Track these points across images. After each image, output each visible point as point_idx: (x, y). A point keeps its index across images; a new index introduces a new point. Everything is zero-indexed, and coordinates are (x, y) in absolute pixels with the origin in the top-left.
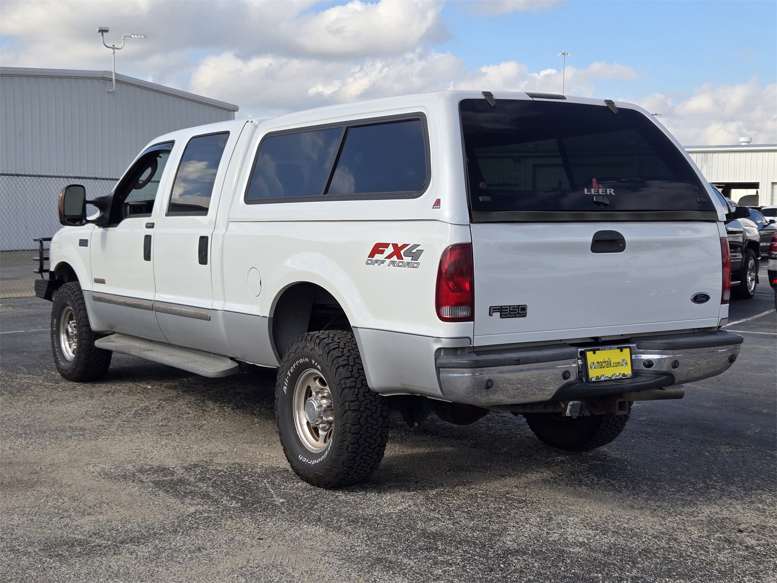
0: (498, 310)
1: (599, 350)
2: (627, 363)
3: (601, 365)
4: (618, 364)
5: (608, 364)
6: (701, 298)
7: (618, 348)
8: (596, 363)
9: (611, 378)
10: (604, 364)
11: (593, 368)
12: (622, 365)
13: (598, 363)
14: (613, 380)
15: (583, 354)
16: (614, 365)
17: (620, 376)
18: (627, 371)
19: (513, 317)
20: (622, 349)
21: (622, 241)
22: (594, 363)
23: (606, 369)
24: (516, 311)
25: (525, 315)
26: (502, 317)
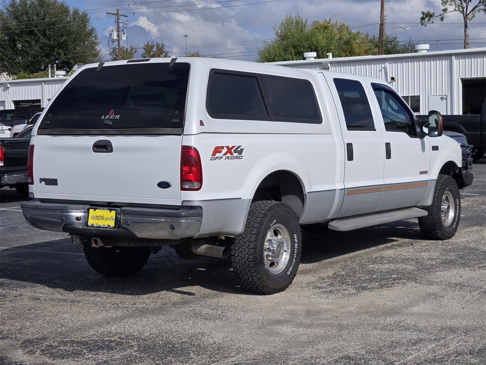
0: (44, 180)
1: (97, 209)
2: (113, 219)
3: (97, 218)
4: (108, 219)
5: (103, 218)
6: (164, 185)
7: (108, 209)
8: (95, 216)
9: (101, 226)
10: (99, 218)
11: (93, 219)
12: (110, 220)
15: (88, 210)
16: (106, 219)
17: (107, 226)
18: (112, 224)
19: (51, 185)
20: (111, 210)
21: (110, 146)
22: (94, 216)
23: (100, 220)
24: (52, 181)
25: (56, 184)
26: (46, 184)
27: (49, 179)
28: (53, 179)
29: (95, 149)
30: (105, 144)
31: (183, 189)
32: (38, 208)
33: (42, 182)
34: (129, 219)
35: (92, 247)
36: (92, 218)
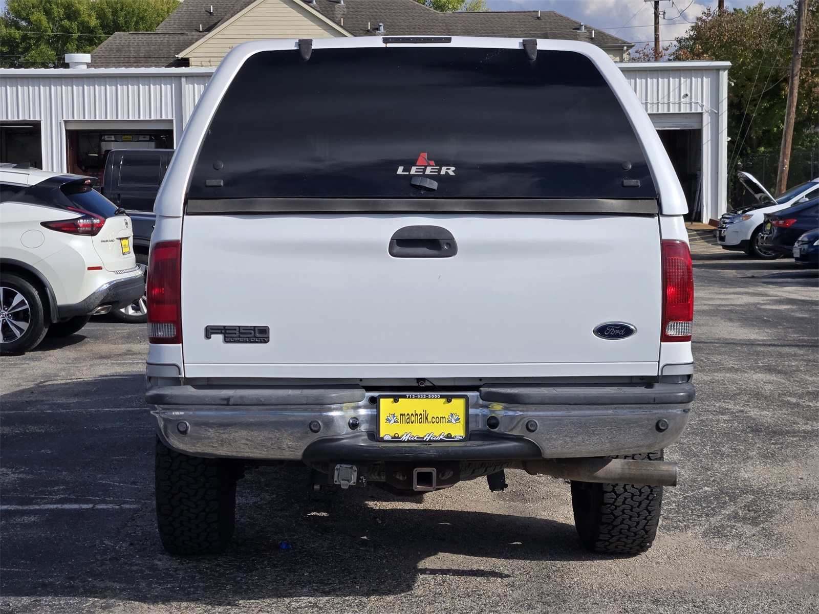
0: (220, 331)
1: (404, 397)
2: (458, 419)
3: (407, 418)
4: (440, 420)
5: (423, 418)
6: (613, 331)
7: (442, 397)
8: (397, 415)
9: (423, 438)
10: (413, 418)
11: (393, 421)
12: (450, 421)
13: (402, 415)
14: (425, 441)
15: (374, 402)
16: (434, 420)
17: (441, 437)
18: (458, 431)
19: (246, 342)
20: (449, 399)
21: (448, 241)
22: (394, 415)
23: (416, 425)
24: (251, 334)
25: (265, 340)
26: (226, 341)
27: (239, 327)
28: (255, 327)
29: (397, 249)
30: (433, 236)
31: (665, 338)
32: (230, 403)
33: (213, 336)
34: (538, 416)
35: (416, 490)
36: (387, 420)
